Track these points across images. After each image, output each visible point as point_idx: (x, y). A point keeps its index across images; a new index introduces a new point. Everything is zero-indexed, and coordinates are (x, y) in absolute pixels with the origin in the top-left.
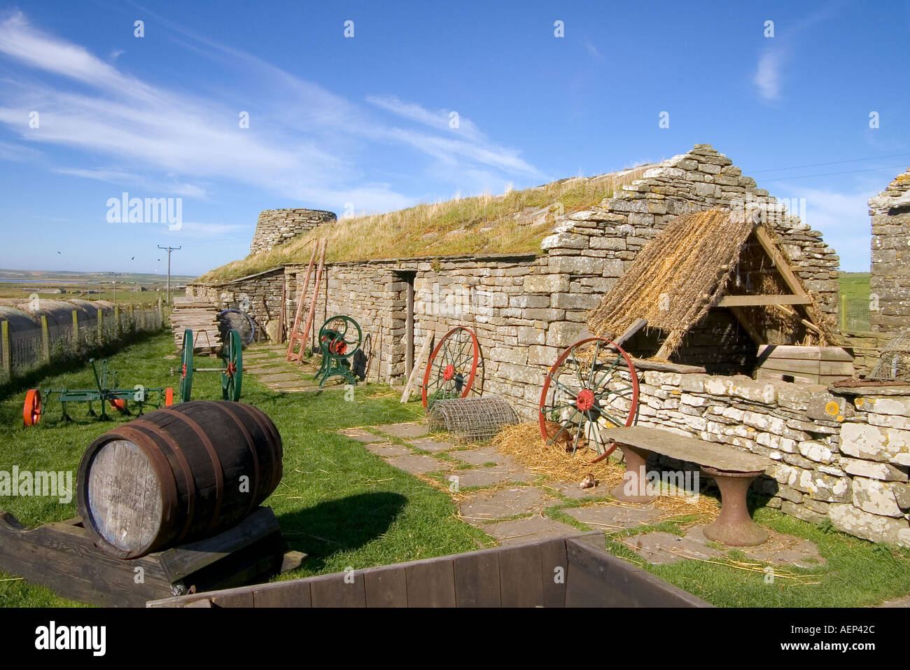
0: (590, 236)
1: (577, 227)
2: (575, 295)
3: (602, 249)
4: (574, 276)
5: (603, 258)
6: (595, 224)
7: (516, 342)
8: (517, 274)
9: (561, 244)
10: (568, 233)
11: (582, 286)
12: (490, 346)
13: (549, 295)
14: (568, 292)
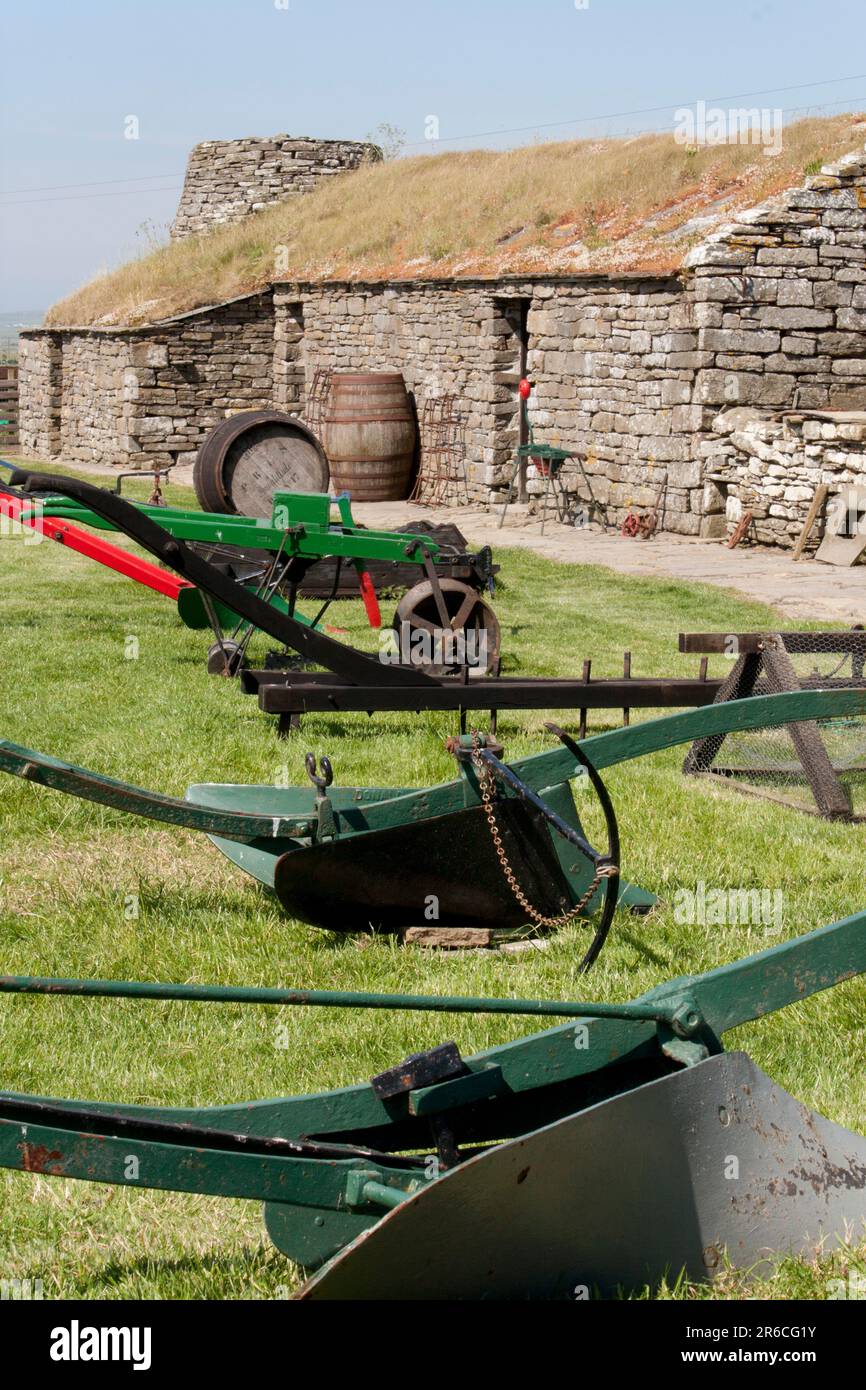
0: (758, 247)
1: (737, 234)
2: (730, 331)
3: (777, 266)
4: (731, 305)
5: (778, 278)
6: (766, 230)
7: (658, 403)
8: (661, 302)
9: (710, 260)
10: (721, 245)
11: (742, 318)
12: (629, 413)
13: (696, 332)
14: (720, 328)
